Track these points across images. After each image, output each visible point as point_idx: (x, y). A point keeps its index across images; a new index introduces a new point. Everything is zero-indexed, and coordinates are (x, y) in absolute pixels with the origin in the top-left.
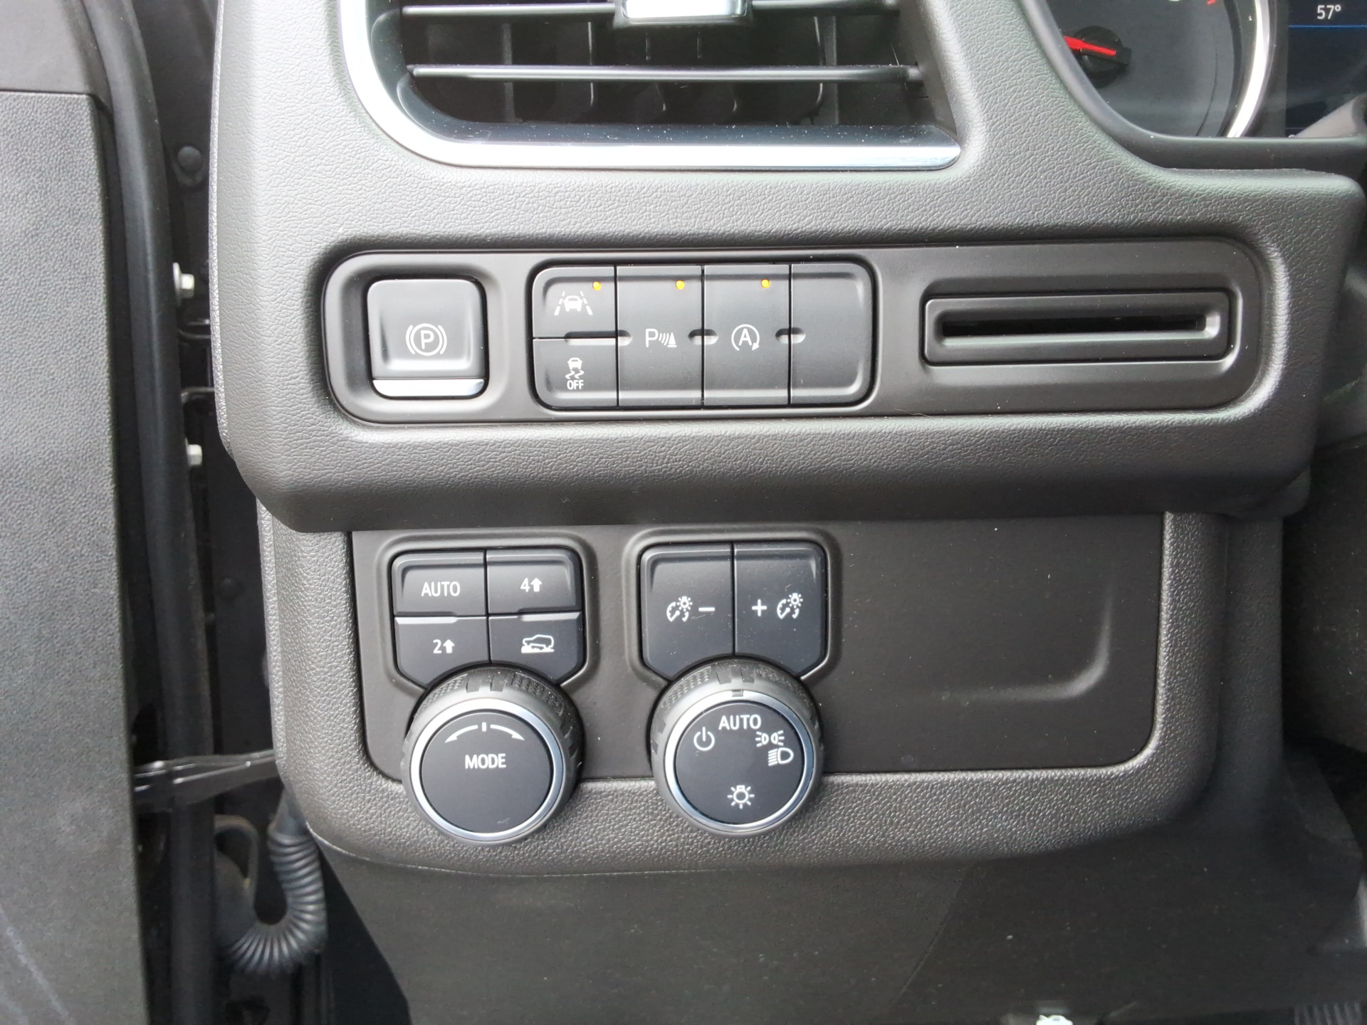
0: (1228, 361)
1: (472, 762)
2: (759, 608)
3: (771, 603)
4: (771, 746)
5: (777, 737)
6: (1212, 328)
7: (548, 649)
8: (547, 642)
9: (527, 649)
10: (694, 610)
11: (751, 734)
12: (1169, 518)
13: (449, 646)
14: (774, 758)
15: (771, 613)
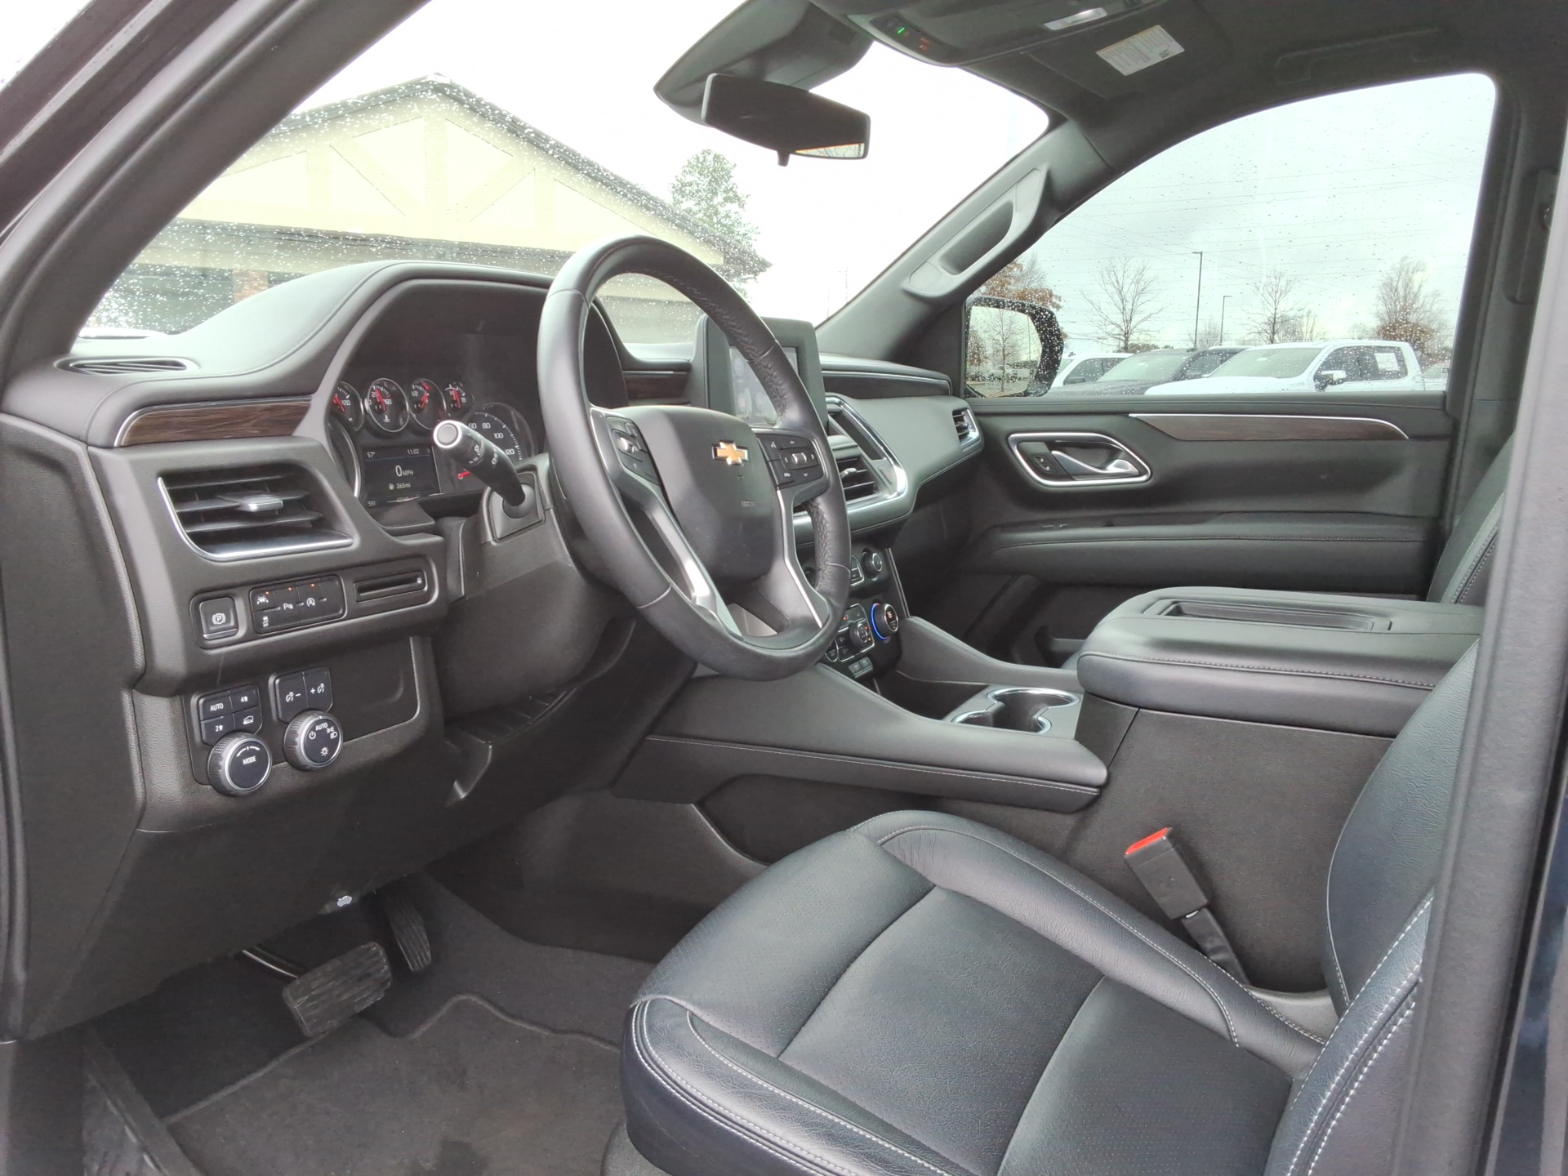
0: (426, 589)
1: (246, 762)
2: (313, 691)
3: (316, 688)
4: (331, 732)
5: (332, 729)
6: (419, 581)
7: (252, 721)
8: (250, 718)
9: (245, 723)
10: (294, 696)
11: (325, 729)
12: (411, 638)
13: (221, 727)
14: (332, 736)
15: (316, 691)
